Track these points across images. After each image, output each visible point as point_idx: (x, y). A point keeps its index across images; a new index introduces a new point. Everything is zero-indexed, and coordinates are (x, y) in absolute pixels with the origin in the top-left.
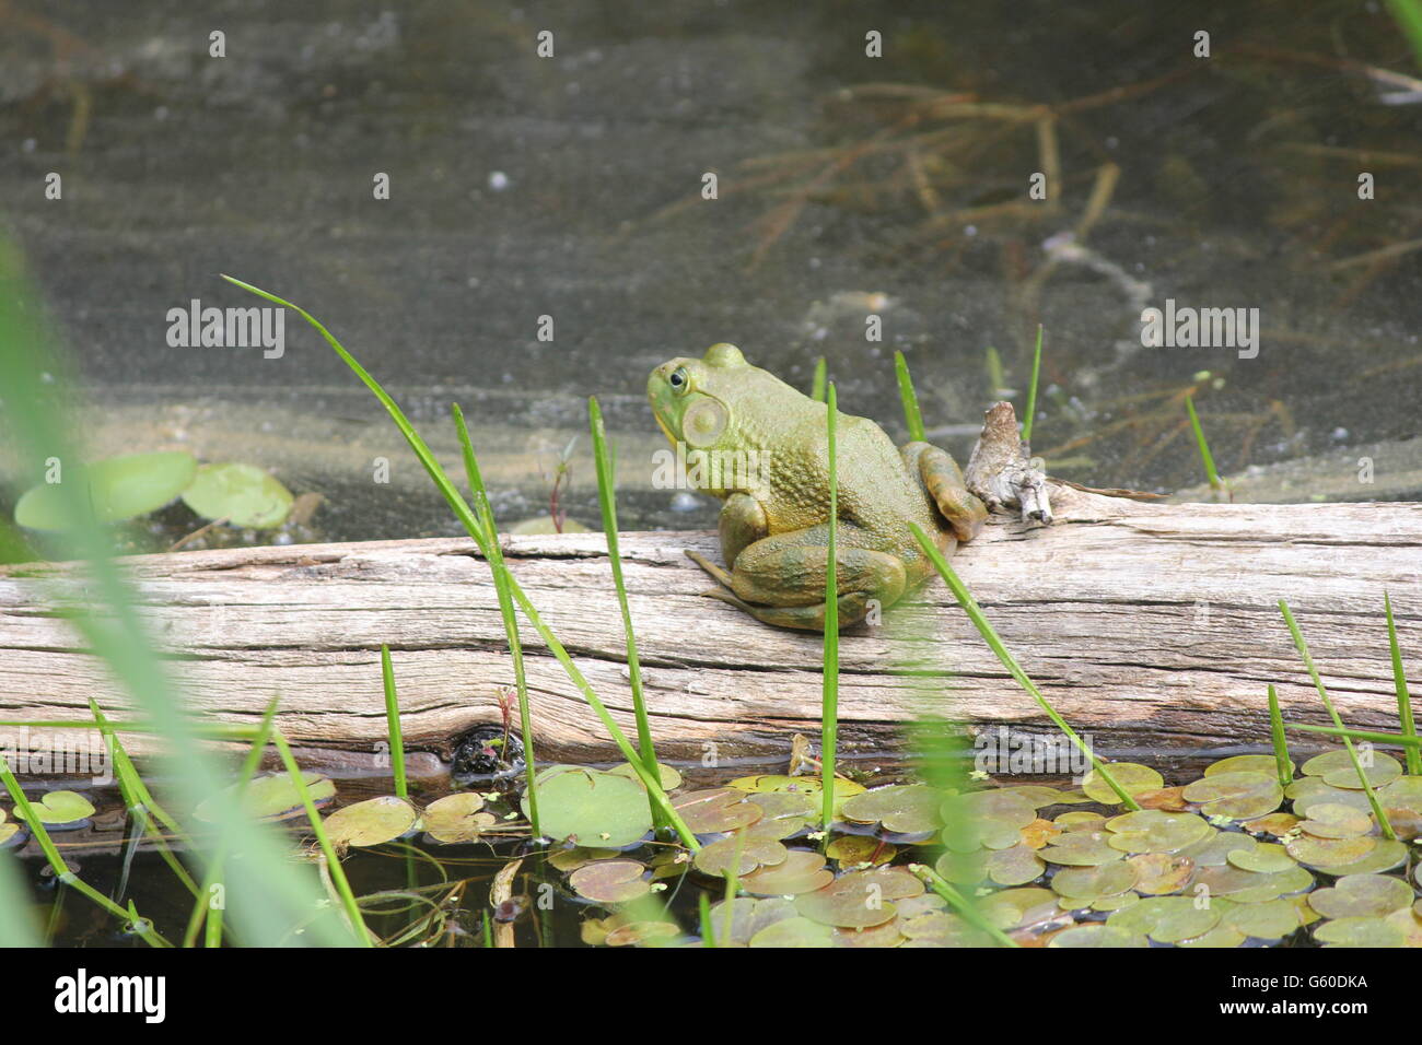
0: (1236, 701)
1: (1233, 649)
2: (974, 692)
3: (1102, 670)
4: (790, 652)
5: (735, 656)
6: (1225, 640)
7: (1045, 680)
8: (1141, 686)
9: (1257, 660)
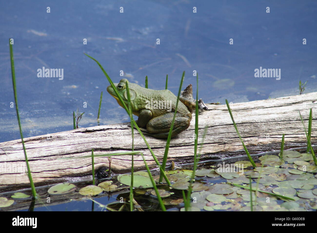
0: (261, 143)
1: (257, 132)
2: (205, 148)
3: (231, 139)
4: (163, 143)
5: (151, 146)
6: (254, 130)
7: (220, 143)
8: (240, 142)
9: (262, 133)
